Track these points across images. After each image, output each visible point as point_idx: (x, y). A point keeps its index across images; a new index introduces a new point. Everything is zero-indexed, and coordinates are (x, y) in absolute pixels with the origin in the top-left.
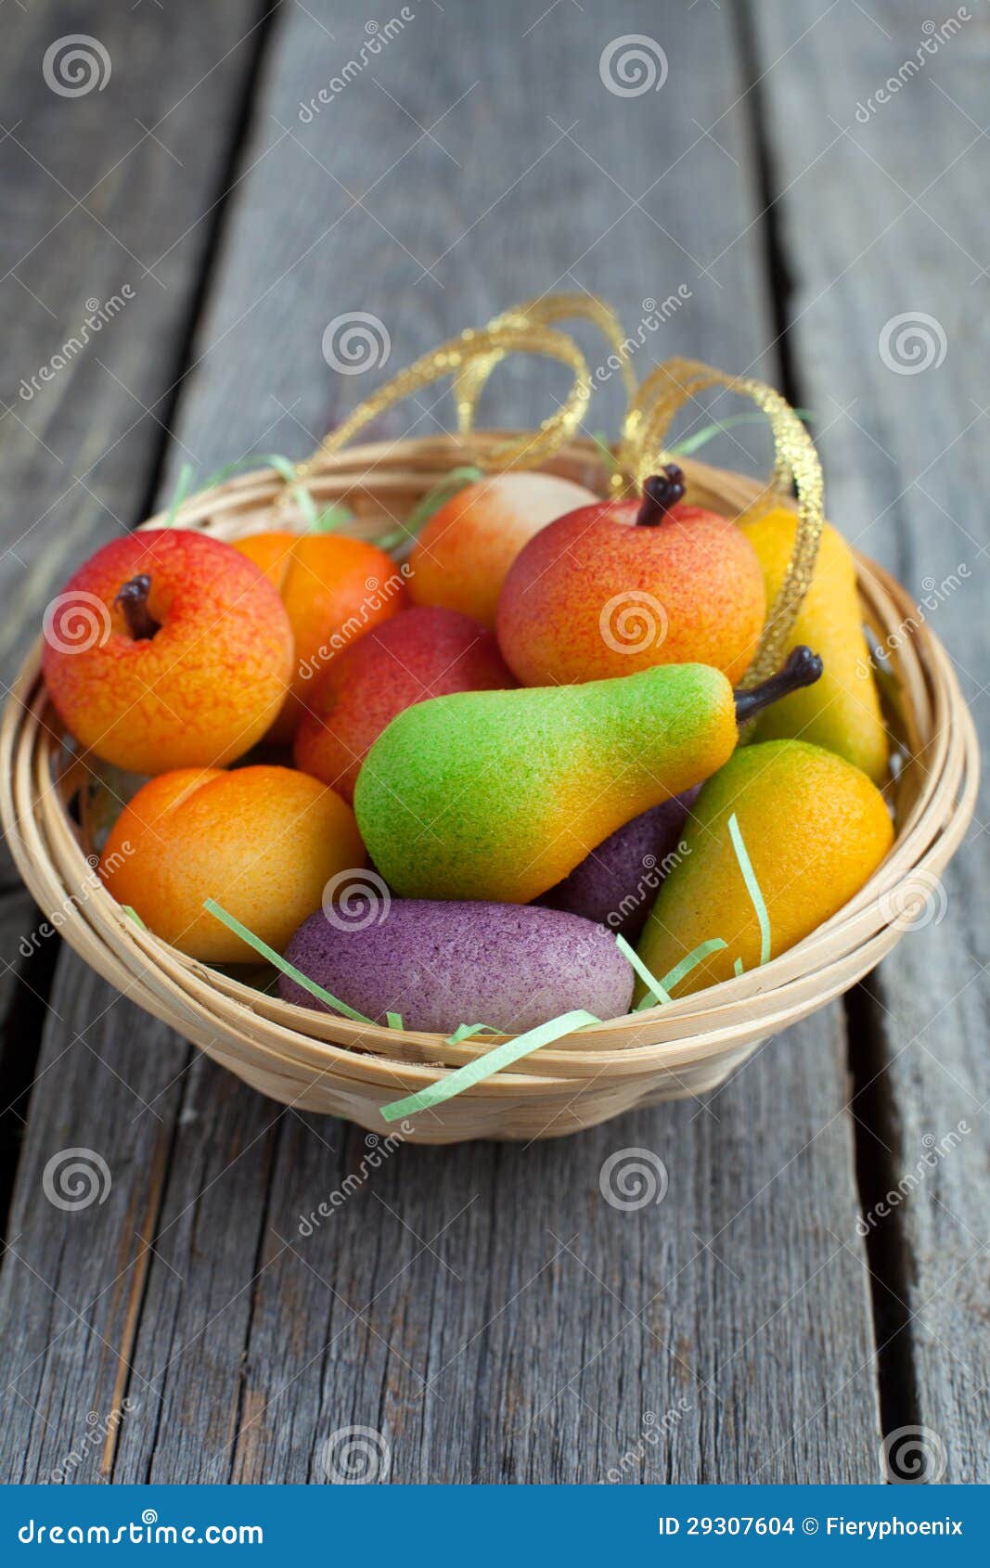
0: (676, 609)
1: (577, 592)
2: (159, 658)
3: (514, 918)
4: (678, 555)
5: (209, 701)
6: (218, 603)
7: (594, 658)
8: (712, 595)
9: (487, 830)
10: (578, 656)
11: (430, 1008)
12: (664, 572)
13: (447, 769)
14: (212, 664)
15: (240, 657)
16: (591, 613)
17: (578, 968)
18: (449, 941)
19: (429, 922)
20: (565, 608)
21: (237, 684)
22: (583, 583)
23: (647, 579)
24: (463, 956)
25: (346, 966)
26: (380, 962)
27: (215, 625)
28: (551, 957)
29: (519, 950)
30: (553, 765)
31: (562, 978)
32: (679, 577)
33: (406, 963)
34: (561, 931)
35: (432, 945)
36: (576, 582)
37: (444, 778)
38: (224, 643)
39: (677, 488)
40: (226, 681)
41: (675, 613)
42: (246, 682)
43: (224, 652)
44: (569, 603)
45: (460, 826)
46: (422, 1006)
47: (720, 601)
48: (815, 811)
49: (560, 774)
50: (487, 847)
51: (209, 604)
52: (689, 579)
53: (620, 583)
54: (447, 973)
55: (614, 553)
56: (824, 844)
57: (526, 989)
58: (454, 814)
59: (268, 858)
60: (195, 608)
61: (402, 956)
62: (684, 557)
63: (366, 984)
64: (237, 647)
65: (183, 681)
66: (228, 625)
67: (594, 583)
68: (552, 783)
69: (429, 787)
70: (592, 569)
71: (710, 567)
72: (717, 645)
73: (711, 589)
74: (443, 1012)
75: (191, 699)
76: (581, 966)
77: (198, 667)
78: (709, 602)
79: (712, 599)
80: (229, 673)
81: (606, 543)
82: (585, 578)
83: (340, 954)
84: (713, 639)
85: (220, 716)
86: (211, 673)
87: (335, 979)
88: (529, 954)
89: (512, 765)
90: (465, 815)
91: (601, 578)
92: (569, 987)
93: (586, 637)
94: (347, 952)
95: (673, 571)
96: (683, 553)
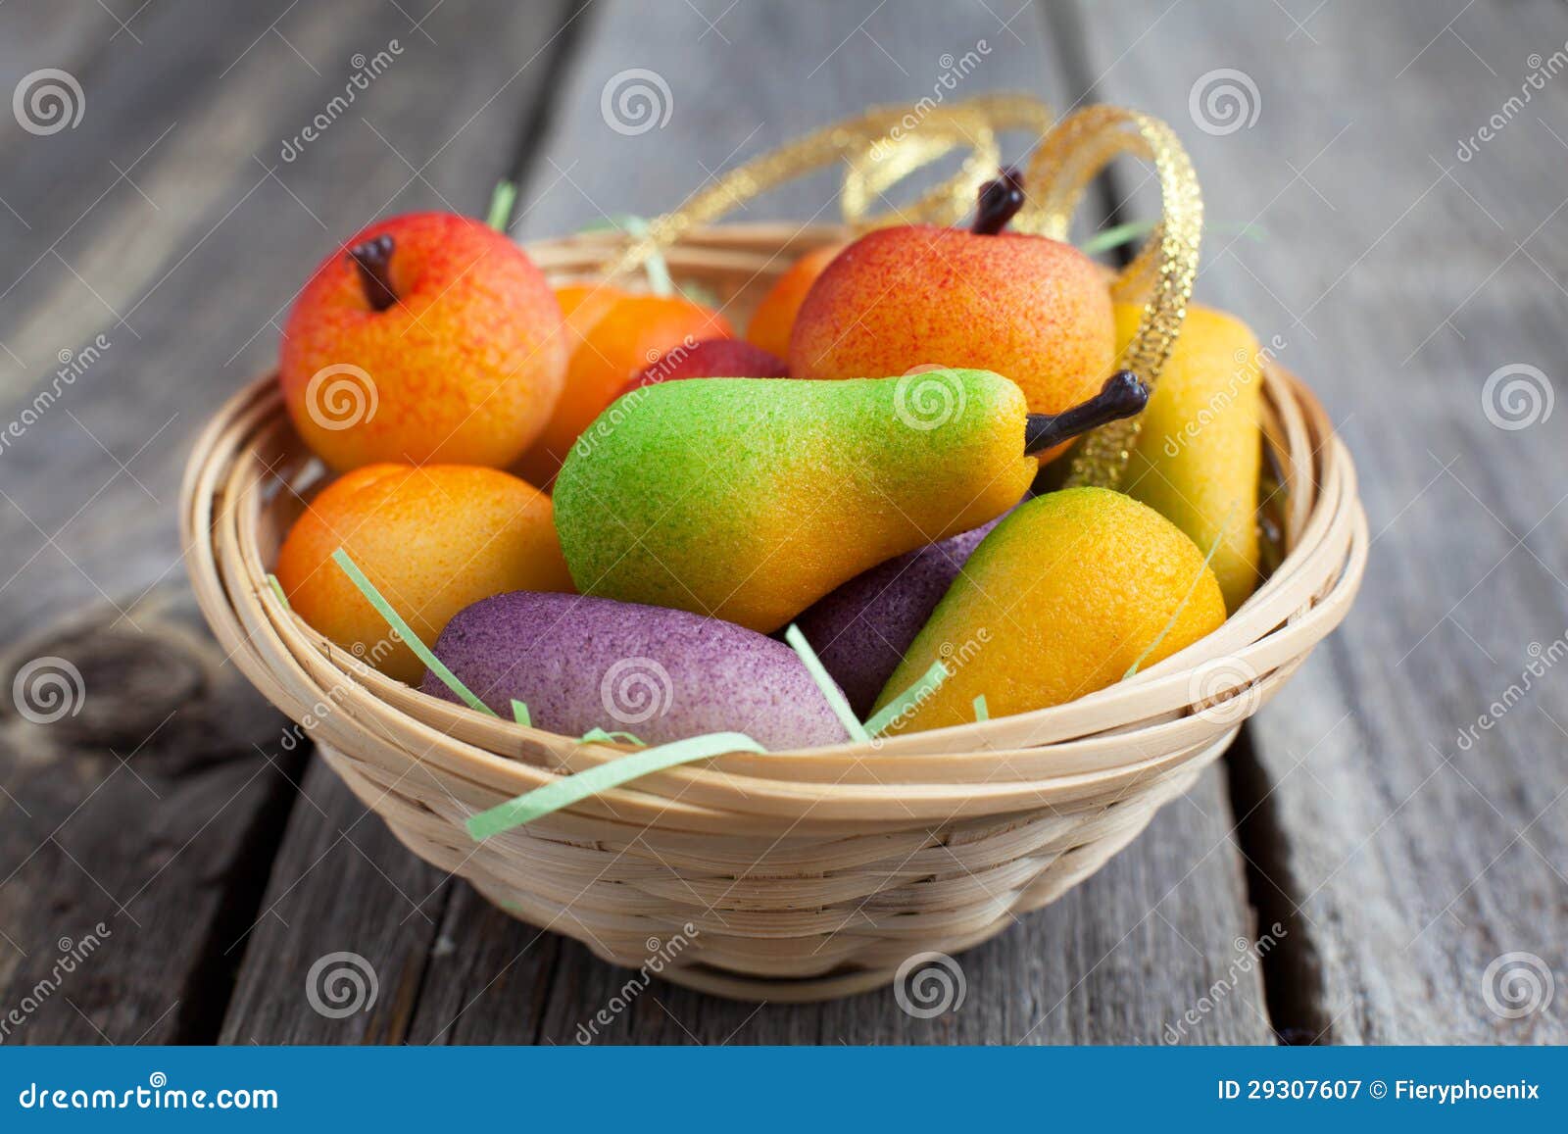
0: (982, 316)
1: (866, 286)
2: (386, 329)
3: (696, 623)
4: (995, 259)
5: (434, 384)
6: (467, 281)
7: (876, 365)
8: (1033, 308)
9: (684, 517)
10: (856, 361)
11: (567, 708)
12: (974, 274)
13: (649, 440)
14: (443, 343)
15: (479, 341)
16: (878, 311)
17: (761, 689)
18: (607, 633)
19: (593, 612)
20: (850, 304)
21: (470, 372)
22: (875, 277)
23: (952, 280)
24: (619, 650)
25: (480, 649)
26: (519, 647)
27: (458, 302)
28: (728, 671)
29: (690, 654)
30: (778, 452)
31: (737, 697)
32: (992, 282)
33: (550, 649)
34: (752, 646)
35: (586, 635)
36: (868, 277)
37: (644, 450)
38: (463, 322)
39: (1015, 196)
40: (458, 364)
41: (979, 320)
42: (484, 372)
43: (462, 330)
44: (855, 300)
45: (654, 508)
46: (559, 705)
47: (1041, 318)
48: (1111, 554)
49: (786, 464)
50: (682, 539)
51: (457, 281)
52: (1004, 285)
53: (919, 280)
54: (594, 667)
55: (919, 250)
56: (1114, 593)
57: (689, 700)
58: (647, 493)
59: (446, 546)
60: (439, 281)
61: (547, 642)
62: (1004, 264)
63: (499, 670)
64: (477, 330)
65: (407, 357)
66: (472, 303)
67: (888, 277)
68: (774, 473)
69: (625, 460)
70: (889, 264)
71: (1035, 278)
72: (1032, 372)
73: (1031, 303)
74: (582, 715)
75: (414, 380)
76: (766, 689)
77: (427, 343)
78: (1026, 316)
79: (1030, 313)
80: (463, 356)
81: (914, 240)
82: (879, 274)
83: (479, 634)
84: (1026, 362)
85: (447, 408)
86: (442, 353)
87: (467, 664)
88: (701, 661)
89: (726, 444)
90: (659, 495)
91: (897, 273)
92: (745, 708)
93: (867, 339)
94: (484, 633)
95: (986, 275)
96: (1003, 259)
